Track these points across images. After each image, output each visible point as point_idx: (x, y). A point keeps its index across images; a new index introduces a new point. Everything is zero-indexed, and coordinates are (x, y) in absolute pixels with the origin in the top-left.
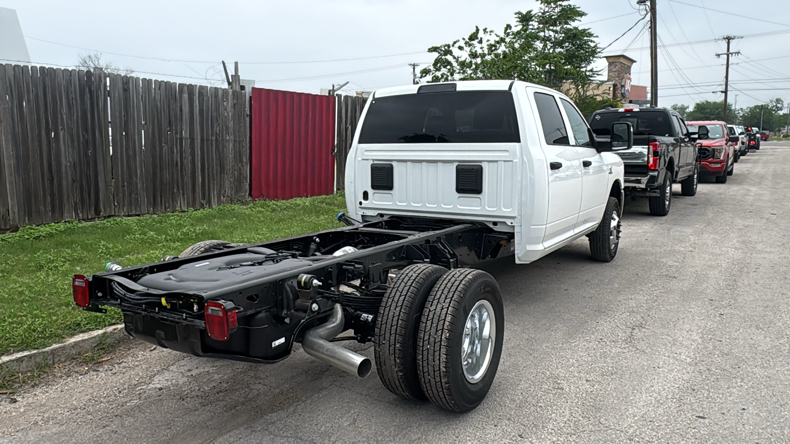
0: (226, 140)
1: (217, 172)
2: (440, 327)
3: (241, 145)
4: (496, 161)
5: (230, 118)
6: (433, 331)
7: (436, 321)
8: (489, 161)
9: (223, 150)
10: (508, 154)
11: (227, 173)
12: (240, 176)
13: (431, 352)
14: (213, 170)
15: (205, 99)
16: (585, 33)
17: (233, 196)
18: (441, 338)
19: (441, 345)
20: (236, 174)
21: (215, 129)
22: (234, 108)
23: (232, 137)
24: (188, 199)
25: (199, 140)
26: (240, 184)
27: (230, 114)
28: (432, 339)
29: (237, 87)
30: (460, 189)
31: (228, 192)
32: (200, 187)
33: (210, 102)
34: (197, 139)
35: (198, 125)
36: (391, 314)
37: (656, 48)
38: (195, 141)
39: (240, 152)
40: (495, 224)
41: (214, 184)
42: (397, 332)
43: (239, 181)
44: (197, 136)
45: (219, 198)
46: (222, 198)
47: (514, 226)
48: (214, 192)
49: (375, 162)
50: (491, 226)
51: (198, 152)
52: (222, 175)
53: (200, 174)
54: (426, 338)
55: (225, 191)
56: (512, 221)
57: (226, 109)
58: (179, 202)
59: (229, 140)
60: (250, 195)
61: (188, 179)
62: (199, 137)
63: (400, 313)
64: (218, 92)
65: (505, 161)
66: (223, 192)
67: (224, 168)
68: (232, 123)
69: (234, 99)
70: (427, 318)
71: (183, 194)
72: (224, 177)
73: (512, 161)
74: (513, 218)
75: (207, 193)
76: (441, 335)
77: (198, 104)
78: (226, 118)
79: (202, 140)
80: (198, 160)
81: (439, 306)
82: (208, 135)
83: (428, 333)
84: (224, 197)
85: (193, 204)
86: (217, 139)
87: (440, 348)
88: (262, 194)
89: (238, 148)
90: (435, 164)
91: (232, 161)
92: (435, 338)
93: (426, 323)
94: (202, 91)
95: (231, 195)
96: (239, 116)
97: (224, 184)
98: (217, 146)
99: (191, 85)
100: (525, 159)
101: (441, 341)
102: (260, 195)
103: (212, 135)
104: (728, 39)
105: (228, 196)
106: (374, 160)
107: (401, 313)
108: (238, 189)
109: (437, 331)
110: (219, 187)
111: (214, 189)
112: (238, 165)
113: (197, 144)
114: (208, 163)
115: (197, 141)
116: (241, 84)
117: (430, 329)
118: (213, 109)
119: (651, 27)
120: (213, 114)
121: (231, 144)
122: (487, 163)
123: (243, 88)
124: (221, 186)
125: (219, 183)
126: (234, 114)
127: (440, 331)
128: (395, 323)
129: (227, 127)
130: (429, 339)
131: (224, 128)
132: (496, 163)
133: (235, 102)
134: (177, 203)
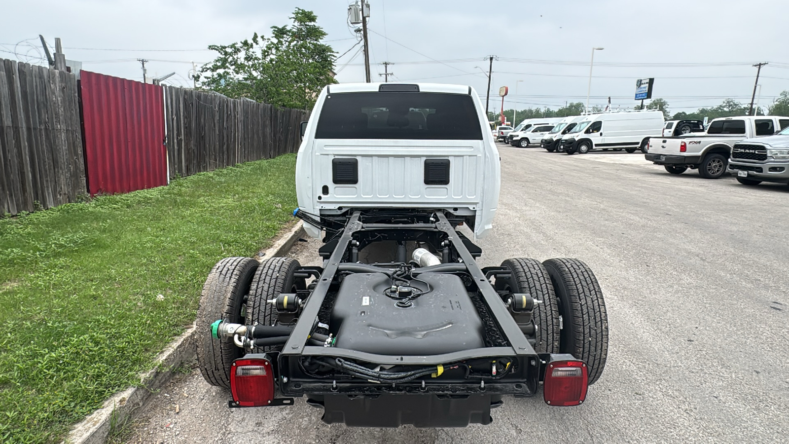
0: (57, 130)
1: (49, 167)
2: (598, 319)
3: (75, 135)
4: (463, 156)
5: (60, 104)
6: (592, 323)
7: (592, 314)
8: (455, 156)
9: (55, 142)
10: (473, 150)
11: (61, 168)
12: (76, 170)
13: (593, 343)
14: (45, 166)
15: (28, 78)
16: (329, 49)
17: (71, 194)
18: (602, 329)
19: (602, 335)
20: (72, 168)
21: (43, 116)
22: (63, 92)
23: (63, 127)
24: (17, 201)
25: (25, 129)
26: (77, 179)
27: (59, 99)
28: (593, 332)
29: (63, 69)
30: (427, 181)
31: (65, 189)
32: (31, 185)
33: (34, 84)
34: (22, 128)
35: (22, 111)
36: (543, 315)
37: (369, 66)
38: (20, 130)
39: (74, 143)
40: (456, 209)
41: (47, 181)
42: (555, 331)
43: (75, 175)
44: (22, 125)
45: (55, 197)
46: (59, 196)
47: (476, 211)
48: (48, 190)
49: (336, 157)
50: (452, 211)
51: (25, 144)
52: (56, 170)
53: (29, 169)
54: (587, 331)
55: (61, 188)
56: (474, 206)
57: (54, 93)
58: (6, 206)
59: (61, 129)
60: (88, 191)
61: (15, 176)
62: (24, 125)
63: (551, 312)
64: (42, 72)
65: (470, 156)
66: (58, 189)
67: (57, 163)
68: (62, 109)
69: (61, 81)
70: (582, 313)
71: (11, 195)
72: (58, 172)
73: (476, 156)
74: (476, 204)
75: (40, 192)
76: (602, 326)
77: (19, 85)
78: (55, 103)
79: (29, 129)
80: (25, 153)
81: (589, 299)
82: (35, 123)
83: (588, 326)
84: (60, 195)
85: (23, 205)
86: (46, 129)
87: (602, 338)
88: (101, 189)
89: (71, 139)
90: (403, 159)
91: (66, 154)
92: (596, 330)
93: (583, 317)
94: (23, 68)
95: (69, 192)
96: (69, 102)
97: (59, 180)
98: (47, 136)
99: (8, 60)
100: (487, 154)
101: (602, 332)
102: (98, 190)
103: (40, 123)
104: (386, 64)
105: (65, 194)
106: (335, 155)
107: (553, 312)
108: (76, 186)
109: (596, 323)
110: (53, 183)
111: (48, 187)
112: (73, 159)
113: (23, 133)
114: (39, 158)
115: (23, 130)
116: (67, 65)
117: (589, 323)
118: (39, 92)
119: (364, 51)
120: (39, 98)
121: (63, 134)
122: (453, 157)
123: (68, 69)
124: (56, 183)
125: (53, 179)
126: (64, 101)
127: (600, 322)
128: (550, 323)
129: (57, 114)
130: (590, 332)
131: (54, 116)
132: (462, 158)
133: (63, 85)
134: (4, 208)
